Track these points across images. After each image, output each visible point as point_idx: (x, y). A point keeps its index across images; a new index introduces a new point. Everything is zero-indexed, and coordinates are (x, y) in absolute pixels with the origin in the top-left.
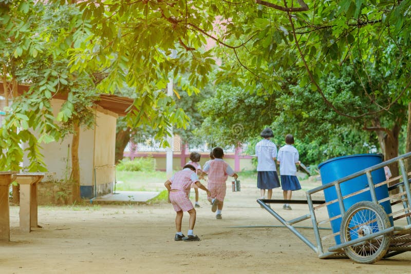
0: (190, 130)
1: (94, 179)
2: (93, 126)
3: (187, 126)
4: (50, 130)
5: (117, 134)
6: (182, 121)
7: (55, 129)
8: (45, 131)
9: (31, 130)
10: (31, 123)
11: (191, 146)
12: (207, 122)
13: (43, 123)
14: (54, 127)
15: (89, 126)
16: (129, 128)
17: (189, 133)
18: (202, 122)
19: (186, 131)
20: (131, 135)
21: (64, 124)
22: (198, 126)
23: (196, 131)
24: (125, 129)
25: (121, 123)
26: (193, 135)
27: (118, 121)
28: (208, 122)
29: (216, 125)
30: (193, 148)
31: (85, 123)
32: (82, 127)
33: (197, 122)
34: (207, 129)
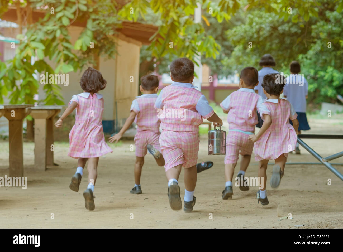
0: (220, 60)
1: (116, 112)
2: (114, 56)
3: (216, 55)
4: (67, 59)
5: (141, 65)
6: (211, 50)
7: (73, 59)
8: (62, 60)
9: (47, 60)
10: (47, 52)
11: (220, 77)
12: (237, 51)
13: (60, 52)
14: (72, 56)
15: (110, 56)
16: (154, 58)
17: (219, 63)
18: (232, 51)
19: (216, 61)
20: (155, 65)
21: (84, 53)
22: (228, 55)
23: (226, 61)
24: (149, 59)
25: (145, 52)
26: (222, 66)
27: (141, 50)
28: (239, 50)
29: (247, 55)
30: (222, 79)
31: (106, 52)
32: (103, 57)
33: (227, 52)
34: (238, 59)
